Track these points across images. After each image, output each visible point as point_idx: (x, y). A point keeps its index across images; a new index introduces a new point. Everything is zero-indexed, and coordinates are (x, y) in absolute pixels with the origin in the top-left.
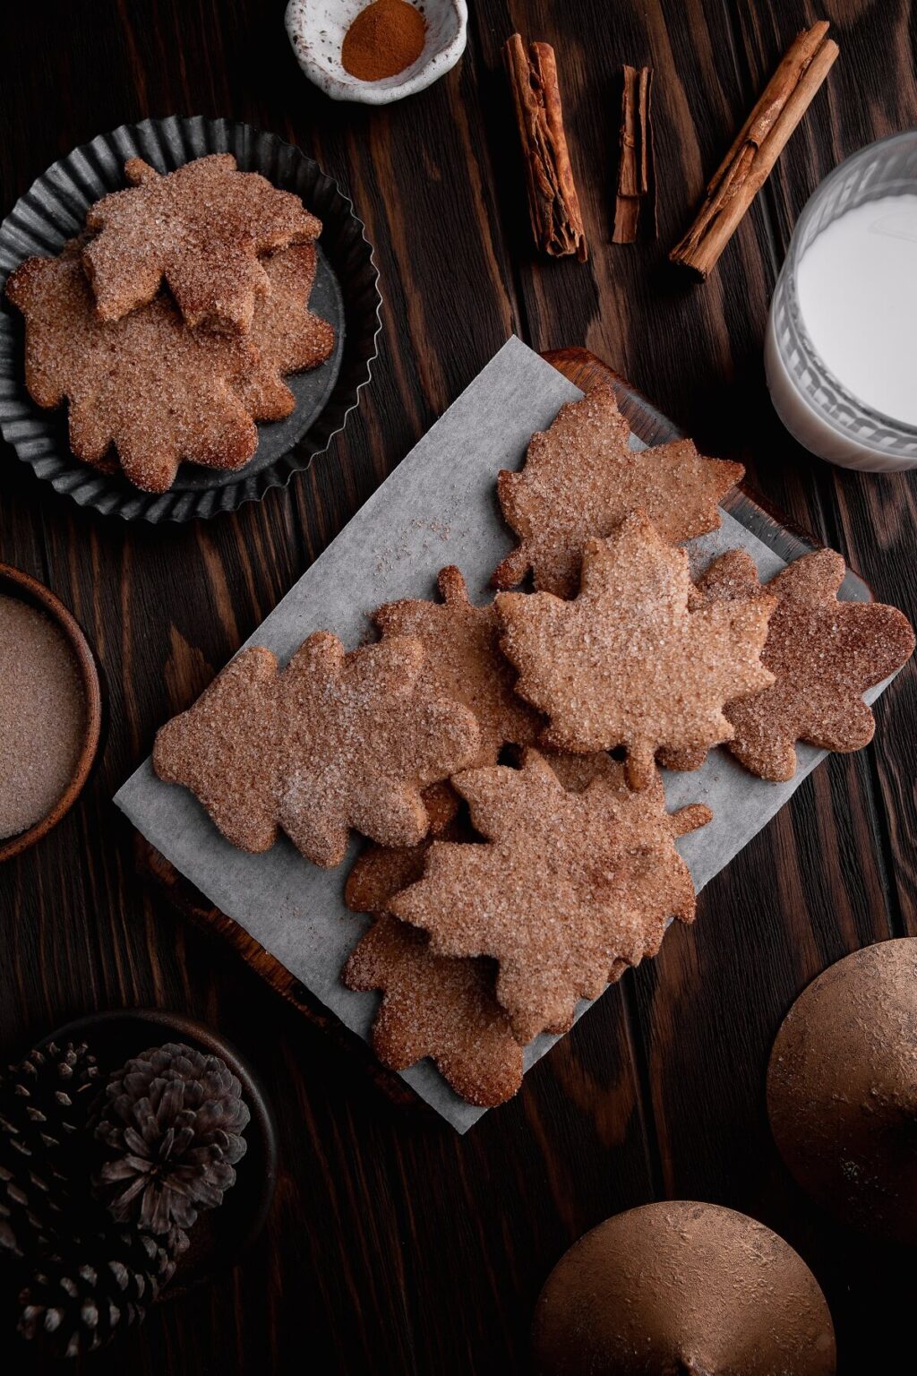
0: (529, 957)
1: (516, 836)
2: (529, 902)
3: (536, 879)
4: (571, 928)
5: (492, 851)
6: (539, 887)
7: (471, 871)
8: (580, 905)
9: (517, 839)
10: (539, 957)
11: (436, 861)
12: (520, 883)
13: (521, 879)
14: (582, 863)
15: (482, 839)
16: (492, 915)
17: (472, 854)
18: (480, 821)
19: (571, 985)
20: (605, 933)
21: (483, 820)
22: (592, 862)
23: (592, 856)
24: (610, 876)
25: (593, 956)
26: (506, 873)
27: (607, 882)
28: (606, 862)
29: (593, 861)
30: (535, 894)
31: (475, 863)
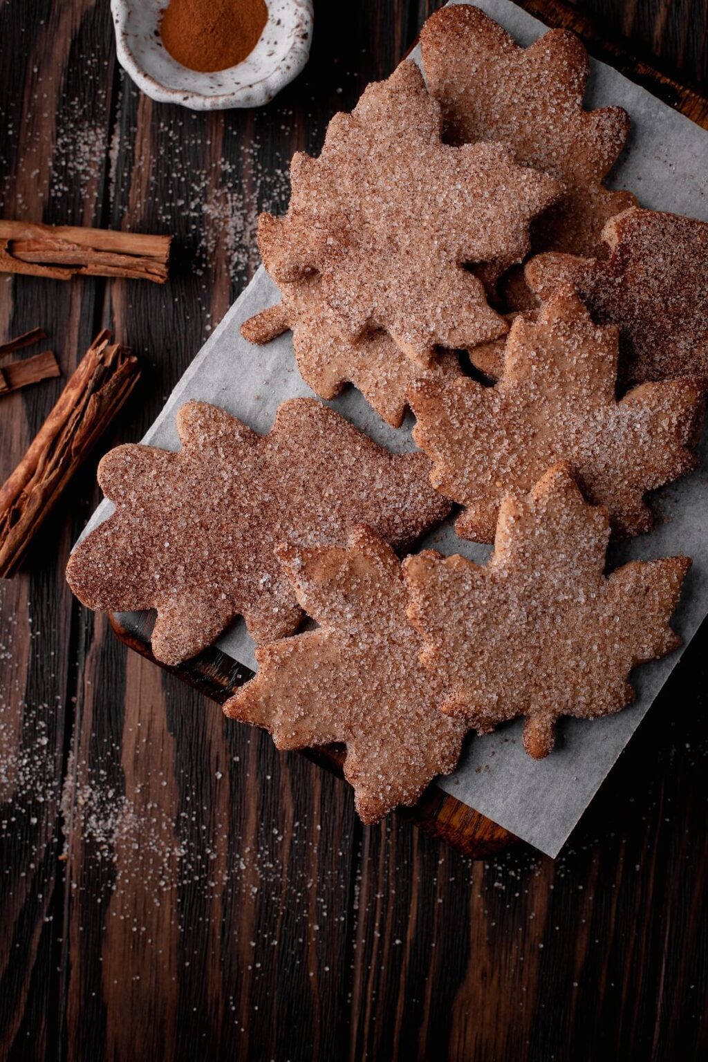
0: (409, 149)
1: (434, 272)
2: (414, 205)
3: (408, 230)
4: (368, 182)
5: (459, 254)
6: (405, 221)
7: (479, 231)
8: (361, 208)
9: (432, 269)
10: (399, 150)
11: (517, 239)
12: (425, 224)
13: (425, 228)
14: (362, 251)
15: (469, 266)
16: (452, 188)
17: (479, 248)
18: (474, 286)
19: (363, 125)
20: (332, 182)
21: (471, 286)
22: (352, 253)
23: (351, 259)
24: (331, 241)
25: (342, 156)
26: (442, 233)
27: (333, 234)
28: (336, 254)
29: (350, 254)
30: (409, 213)
31: (475, 240)
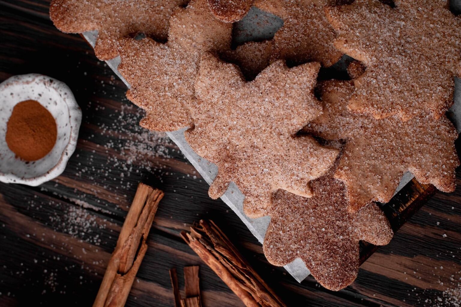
0: (232, 98)
1: (284, 149)
2: (252, 123)
3: (258, 136)
4: (224, 126)
5: (289, 132)
6: (254, 133)
7: (290, 115)
8: (229, 140)
9: (282, 148)
10: (227, 101)
11: (311, 106)
12: (263, 128)
13: (265, 131)
14: (244, 161)
15: (299, 134)
16: (264, 103)
17: (298, 123)
18: (307, 142)
19: (203, 100)
20: (208, 136)
21: (305, 143)
22: (240, 165)
23: (242, 168)
24: (226, 165)
25: (205, 121)
26: (274, 128)
27: (225, 161)
28: (234, 170)
29: (239, 166)
30: (252, 128)
31: (292, 120)
